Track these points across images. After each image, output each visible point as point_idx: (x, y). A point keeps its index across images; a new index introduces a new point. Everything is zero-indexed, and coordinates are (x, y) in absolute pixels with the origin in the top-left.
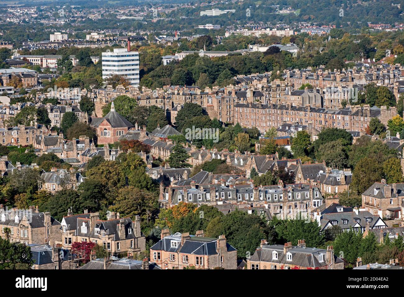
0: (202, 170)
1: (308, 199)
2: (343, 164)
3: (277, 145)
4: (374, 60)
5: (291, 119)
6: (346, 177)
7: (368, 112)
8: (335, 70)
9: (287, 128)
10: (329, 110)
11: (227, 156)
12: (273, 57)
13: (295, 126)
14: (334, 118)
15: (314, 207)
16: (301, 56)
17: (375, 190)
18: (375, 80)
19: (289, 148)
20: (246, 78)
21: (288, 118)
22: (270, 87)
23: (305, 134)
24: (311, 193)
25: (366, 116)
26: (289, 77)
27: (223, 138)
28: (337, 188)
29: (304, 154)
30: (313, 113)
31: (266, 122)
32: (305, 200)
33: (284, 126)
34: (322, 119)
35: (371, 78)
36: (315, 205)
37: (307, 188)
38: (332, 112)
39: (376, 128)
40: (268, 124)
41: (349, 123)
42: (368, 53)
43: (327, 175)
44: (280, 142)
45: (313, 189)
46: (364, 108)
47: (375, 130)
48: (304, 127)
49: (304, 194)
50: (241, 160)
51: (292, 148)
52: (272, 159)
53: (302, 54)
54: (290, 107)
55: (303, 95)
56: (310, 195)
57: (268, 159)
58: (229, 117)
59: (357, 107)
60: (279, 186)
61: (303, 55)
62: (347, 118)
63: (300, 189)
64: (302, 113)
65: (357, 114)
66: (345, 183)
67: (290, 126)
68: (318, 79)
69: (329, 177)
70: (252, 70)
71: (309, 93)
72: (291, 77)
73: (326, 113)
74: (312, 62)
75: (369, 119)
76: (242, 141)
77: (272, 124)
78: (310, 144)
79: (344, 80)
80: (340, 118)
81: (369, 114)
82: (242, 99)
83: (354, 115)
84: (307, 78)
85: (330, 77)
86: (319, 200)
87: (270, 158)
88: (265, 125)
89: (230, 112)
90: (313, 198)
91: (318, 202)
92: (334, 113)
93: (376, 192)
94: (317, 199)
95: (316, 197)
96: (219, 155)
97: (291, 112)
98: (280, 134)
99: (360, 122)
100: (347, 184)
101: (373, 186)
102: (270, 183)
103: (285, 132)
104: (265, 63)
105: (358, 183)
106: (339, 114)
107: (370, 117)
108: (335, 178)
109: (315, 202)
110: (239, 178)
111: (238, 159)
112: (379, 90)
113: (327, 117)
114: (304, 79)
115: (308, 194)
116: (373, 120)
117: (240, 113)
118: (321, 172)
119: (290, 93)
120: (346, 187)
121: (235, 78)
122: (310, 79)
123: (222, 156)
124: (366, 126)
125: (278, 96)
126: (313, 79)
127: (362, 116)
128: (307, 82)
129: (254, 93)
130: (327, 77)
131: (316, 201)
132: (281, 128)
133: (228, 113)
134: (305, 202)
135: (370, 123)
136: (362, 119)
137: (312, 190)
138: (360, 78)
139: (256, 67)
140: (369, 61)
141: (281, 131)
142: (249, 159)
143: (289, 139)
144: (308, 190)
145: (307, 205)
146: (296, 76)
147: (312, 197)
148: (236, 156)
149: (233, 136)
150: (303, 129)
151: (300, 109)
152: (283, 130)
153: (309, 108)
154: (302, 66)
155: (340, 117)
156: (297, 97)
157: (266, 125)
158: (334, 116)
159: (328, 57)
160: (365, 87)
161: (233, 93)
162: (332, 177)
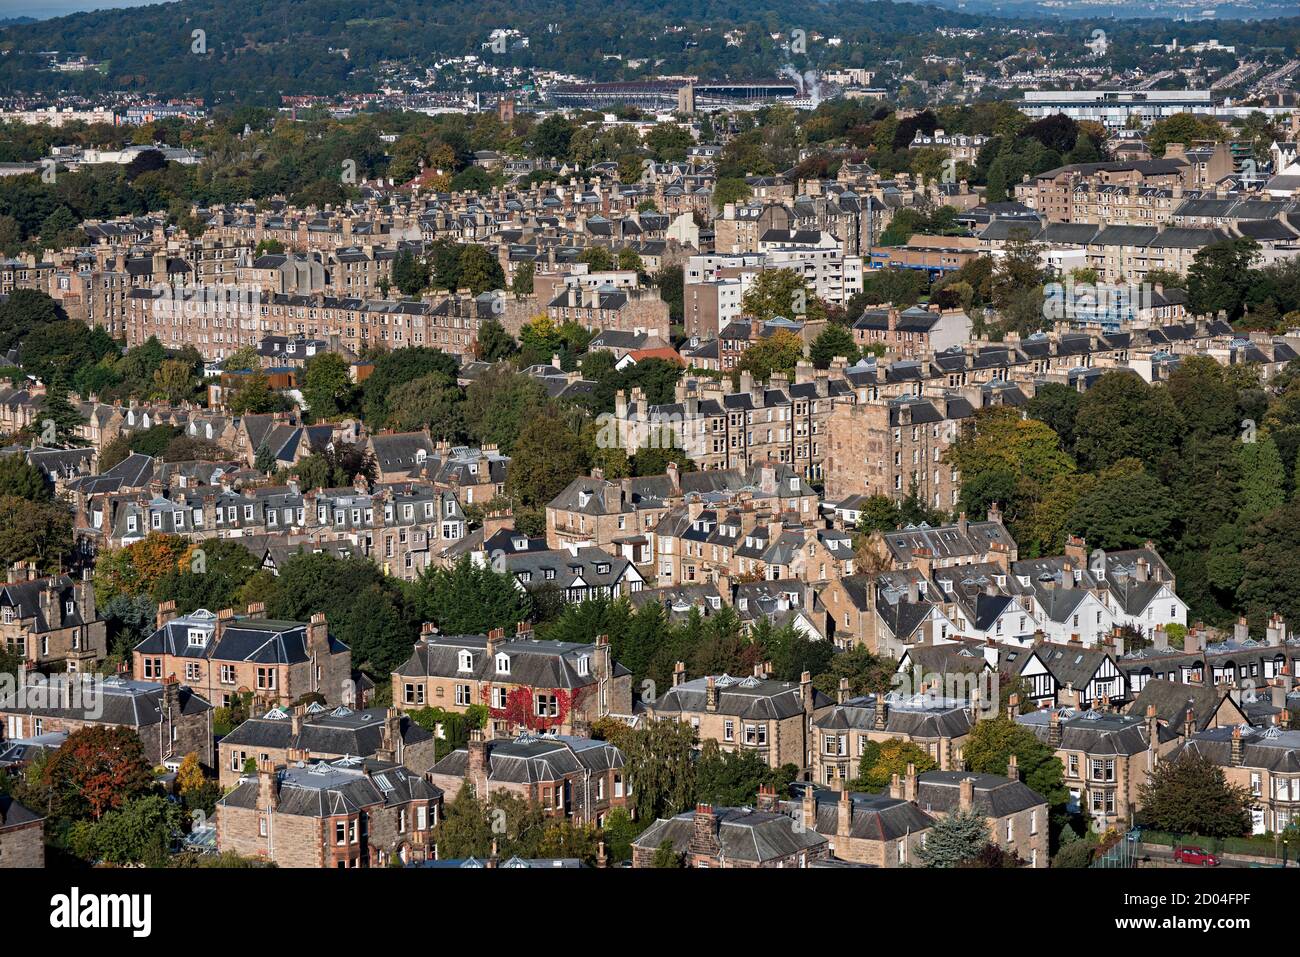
0: (132, 453)
1: (430, 521)
2: (457, 434)
3: (271, 389)
4: (391, 182)
5: (275, 325)
6: (490, 463)
7: (472, 308)
8: (328, 205)
9: (276, 347)
10: (372, 303)
11: (169, 417)
12: (159, 177)
13: (297, 342)
14: (386, 322)
15: (444, 538)
16: (215, 174)
17: (581, 494)
18: (442, 229)
19: (297, 395)
20: (104, 228)
21: (267, 324)
22: (198, 248)
23: (337, 361)
24: (439, 506)
25: (468, 317)
26: (221, 223)
27: (124, 373)
28: (470, 492)
29: (335, 409)
30: (331, 312)
31: (210, 334)
32: (423, 521)
33: (269, 341)
34: (355, 324)
35: (433, 224)
36: (447, 534)
37: (425, 492)
38: (381, 308)
39: (495, 345)
40: (215, 336)
41: (423, 333)
42: (371, 164)
43: (444, 461)
44: (274, 381)
45: (443, 497)
46: (463, 298)
47: (492, 350)
48: (320, 345)
49: (422, 507)
50: (209, 426)
51: (306, 397)
52: (287, 423)
53: (217, 169)
54: (271, 297)
55: (284, 266)
56: (435, 509)
57: (278, 424)
58: (109, 321)
59: (443, 296)
60: (357, 489)
61: (221, 170)
62: (419, 321)
63: (410, 495)
64: (303, 311)
65: (443, 310)
66: (489, 479)
67: (283, 342)
68: (295, 227)
69: (450, 465)
70: (112, 207)
71: (296, 263)
72: (226, 223)
73: (366, 309)
74: (248, 187)
75: (475, 324)
76: (172, 378)
77: (225, 337)
78: (349, 385)
79: (361, 230)
80: (400, 323)
81: (474, 311)
82: (140, 278)
83: (435, 313)
84: (267, 227)
85: (326, 224)
86: (457, 523)
87: (282, 420)
88: (206, 340)
89: (113, 310)
90: (443, 517)
91: (454, 527)
92: (385, 311)
93: (584, 499)
94: (452, 518)
95: (449, 515)
96: (145, 415)
97: (275, 308)
98: (266, 363)
99: (451, 331)
100: (494, 480)
101: (573, 485)
102: (322, 481)
103: (272, 356)
104: (140, 191)
105: (525, 479)
106: (397, 311)
107: (478, 318)
108: (466, 467)
109: (446, 527)
110: (239, 470)
111: (199, 425)
112: (465, 254)
113: (367, 320)
114: (260, 227)
115: (430, 507)
116: (485, 324)
117: (143, 311)
118: (422, 453)
119: (250, 264)
120: (493, 488)
121: (81, 227)
122: (276, 228)
123: (157, 416)
124: (467, 340)
125: (217, 271)
126: (283, 228)
127: (457, 315)
128: (268, 236)
129: (169, 263)
130: (315, 223)
131: (450, 524)
132: (260, 347)
133: (109, 311)
134: (424, 526)
135: (481, 331)
136: (457, 323)
137: (439, 498)
138: (407, 225)
139: (121, 201)
140: (380, 183)
141: (261, 353)
142: (229, 424)
143: (292, 374)
144: (430, 497)
145: (428, 535)
146: (240, 222)
147: (439, 514)
148: (191, 417)
149: (147, 366)
150: (317, 350)
151: (298, 301)
152: (267, 350)
153: (321, 299)
154: (230, 197)
155: (400, 318)
156: (269, 271)
157: (211, 339)
158: (386, 317)
159: (285, 176)
160: (428, 247)
161: (120, 264)
162: (457, 464)
